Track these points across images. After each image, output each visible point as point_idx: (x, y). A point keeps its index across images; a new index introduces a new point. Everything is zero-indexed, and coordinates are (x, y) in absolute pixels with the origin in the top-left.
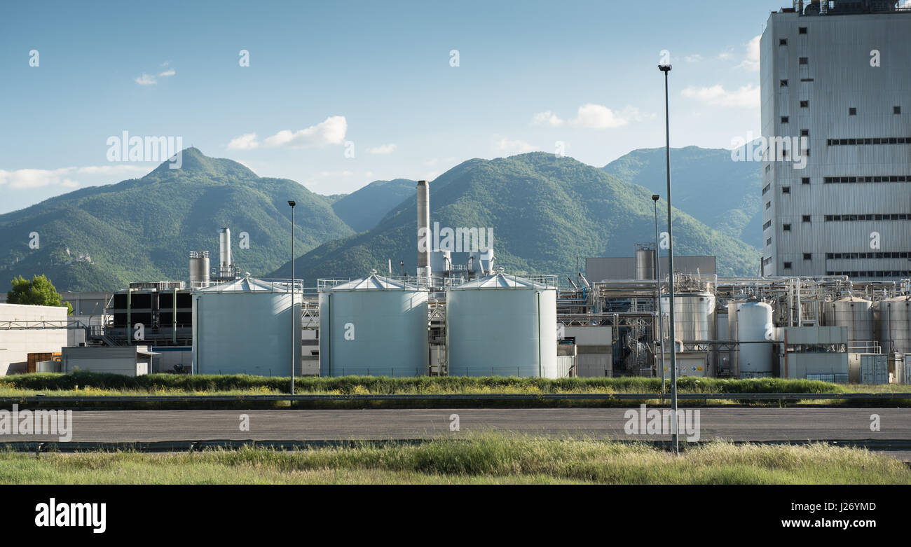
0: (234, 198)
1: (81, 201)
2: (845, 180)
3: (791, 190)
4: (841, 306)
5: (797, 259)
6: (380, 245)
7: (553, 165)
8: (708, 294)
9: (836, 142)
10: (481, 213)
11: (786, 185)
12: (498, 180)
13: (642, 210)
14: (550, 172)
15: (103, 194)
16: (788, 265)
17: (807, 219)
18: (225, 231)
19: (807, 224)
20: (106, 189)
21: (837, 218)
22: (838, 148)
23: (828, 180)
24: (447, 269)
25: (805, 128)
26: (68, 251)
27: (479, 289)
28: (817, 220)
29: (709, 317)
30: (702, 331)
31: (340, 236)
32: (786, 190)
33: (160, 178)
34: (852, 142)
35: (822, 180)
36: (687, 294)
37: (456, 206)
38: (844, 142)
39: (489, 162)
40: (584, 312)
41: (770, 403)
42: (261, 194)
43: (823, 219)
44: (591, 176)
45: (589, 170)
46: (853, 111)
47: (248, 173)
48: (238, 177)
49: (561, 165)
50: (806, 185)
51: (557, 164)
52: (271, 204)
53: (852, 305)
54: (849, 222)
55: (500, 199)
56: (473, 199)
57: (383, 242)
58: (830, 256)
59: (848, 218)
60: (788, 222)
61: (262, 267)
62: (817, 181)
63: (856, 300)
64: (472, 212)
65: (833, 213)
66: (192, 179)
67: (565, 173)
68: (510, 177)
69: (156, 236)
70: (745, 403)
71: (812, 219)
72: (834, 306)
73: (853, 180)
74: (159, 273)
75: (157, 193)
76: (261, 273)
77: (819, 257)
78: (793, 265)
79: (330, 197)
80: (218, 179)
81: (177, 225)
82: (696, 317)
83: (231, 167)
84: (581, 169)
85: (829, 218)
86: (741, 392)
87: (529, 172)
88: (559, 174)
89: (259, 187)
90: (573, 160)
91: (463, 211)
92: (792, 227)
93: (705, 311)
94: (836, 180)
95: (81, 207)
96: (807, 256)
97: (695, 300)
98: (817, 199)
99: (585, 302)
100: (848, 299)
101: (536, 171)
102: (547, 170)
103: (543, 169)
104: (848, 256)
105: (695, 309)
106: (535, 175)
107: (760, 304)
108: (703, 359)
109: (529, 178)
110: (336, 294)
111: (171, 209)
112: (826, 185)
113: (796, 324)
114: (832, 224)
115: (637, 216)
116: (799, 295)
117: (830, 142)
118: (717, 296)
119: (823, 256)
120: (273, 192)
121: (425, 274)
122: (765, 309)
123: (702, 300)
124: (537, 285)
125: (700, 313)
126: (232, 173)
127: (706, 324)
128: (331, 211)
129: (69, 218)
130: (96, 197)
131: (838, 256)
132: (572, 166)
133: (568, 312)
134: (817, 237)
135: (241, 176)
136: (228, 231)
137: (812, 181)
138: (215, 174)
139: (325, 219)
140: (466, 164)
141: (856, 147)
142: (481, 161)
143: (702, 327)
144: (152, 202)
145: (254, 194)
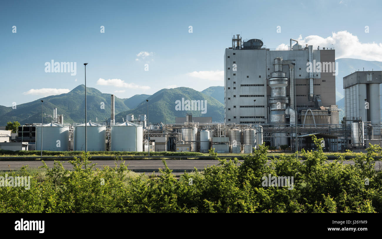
0: (95, 99)
1: (49, 100)
2: (245, 96)
3: (231, 99)
4: (232, 131)
5: (232, 118)
6: (137, 113)
7: (187, 91)
8: (195, 128)
9: (243, 85)
10: (166, 104)
11: (229, 97)
12: (171, 95)
13: (212, 104)
14: (186, 93)
15: (56, 98)
16: (229, 120)
17: (235, 107)
18: (55, 109)
19: (235, 108)
20: (57, 96)
21: (243, 107)
22: (244, 87)
23: (241, 96)
24: (132, 120)
25: (235, 81)
26: (45, 114)
27: (119, 126)
28: (238, 107)
29: (195, 134)
30: (193, 138)
31: (126, 111)
32: (229, 99)
33: (73, 93)
34: (247, 85)
35: (239, 96)
36: (189, 128)
37: (159, 102)
38: (245, 85)
39: (169, 90)
40: (161, 133)
41: (178, 159)
42: (103, 98)
43: (239, 107)
44: (198, 94)
45: (197, 92)
46: (248, 77)
47: (99, 92)
48: (96, 93)
49: (189, 91)
50: (235, 97)
51: (188, 90)
52: (105, 101)
53: (235, 131)
54: (247, 108)
55: (172, 100)
56: (164, 100)
57: (138, 112)
58: (241, 117)
59: (246, 107)
60: (229, 108)
61: (103, 119)
62: (238, 96)
63: (236, 130)
64: (163, 104)
65: (242, 105)
66: (82, 94)
67: (190, 93)
68: (175, 94)
69: (72, 110)
70: (172, 159)
71: (236, 107)
72: (230, 131)
73: (248, 96)
74: (72, 121)
75: (72, 98)
76: (102, 121)
77: (238, 118)
78: (231, 120)
79: (123, 99)
80: (90, 94)
81: (78, 107)
82: (191, 134)
83: (94, 90)
84: (195, 92)
85: (241, 107)
86: (178, 156)
87: (180, 93)
88: (189, 93)
89: (102, 96)
90: (193, 89)
91: (161, 103)
92: (231, 109)
93: (194, 133)
94: (243, 96)
95: (49, 101)
96: (235, 117)
97: (191, 129)
98: (238, 101)
99: (162, 130)
100: (234, 129)
101: (182, 92)
102: (185, 92)
103: (184, 92)
104: (246, 117)
105: (191, 132)
106: (182, 94)
107: (206, 131)
108: (189, 146)
109: (180, 94)
110: (78, 127)
111: (76, 102)
112: (240, 97)
113: (219, 137)
114: (242, 108)
115: (211, 105)
116: (220, 128)
117: (242, 85)
118: (198, 129)
119: (239, 117)
120: (106, 98)
121: (113, 122)
122: (207, 132)
123: (193, 129)
124: (136, 125)
125: (193, 133)
126: (94, 92)
127: (194, 137)
128: (123, 103)
129: (46, 104)
130: (54, 98)
131: (243, 117)
132: (192, 91)
133: (157, 133)
134: (237, 112)
135: (97, 93)
136: (56, 109)
137: (236, 96)
138: (89, 92)
139: (121, 105)
140: (162, 90)
141: (249, 87)
142: (166, 89)
143: (193, 137)
144: (70, 100)
145: (100, 98)
